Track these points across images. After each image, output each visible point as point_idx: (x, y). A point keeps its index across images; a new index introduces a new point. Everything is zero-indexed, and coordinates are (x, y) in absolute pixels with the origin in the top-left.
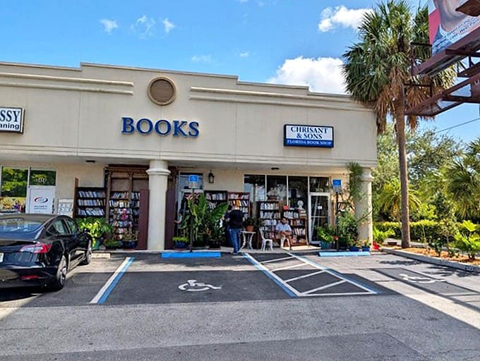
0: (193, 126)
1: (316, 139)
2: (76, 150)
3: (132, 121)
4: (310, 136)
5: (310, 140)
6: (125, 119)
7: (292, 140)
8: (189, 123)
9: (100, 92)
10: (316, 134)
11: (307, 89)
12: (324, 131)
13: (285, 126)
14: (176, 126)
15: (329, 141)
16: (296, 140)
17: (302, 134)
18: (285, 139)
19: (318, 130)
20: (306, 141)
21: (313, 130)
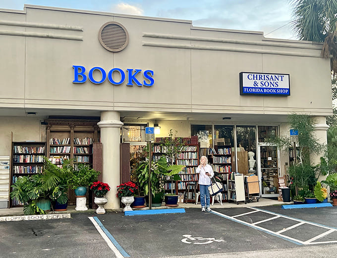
0: (148, 74)
1: (272, 87)
2: (22, 101)
3: (84, 69)
4: (267, 84)
5: (266, 88)
6: (76, 68)
7: (249, 88)
8: (143, 71)
9: (48, 37)
10: (272, 82)
11: (261, 34)
12: (280, 78)
13: (241, 74)
14: (130, 74)
15: (285, 89)
16: (252, 88)
17: (259, 82)
18: (242, 88)
19: (274, 78)
20: (263, 89)
21: (270, 77)
